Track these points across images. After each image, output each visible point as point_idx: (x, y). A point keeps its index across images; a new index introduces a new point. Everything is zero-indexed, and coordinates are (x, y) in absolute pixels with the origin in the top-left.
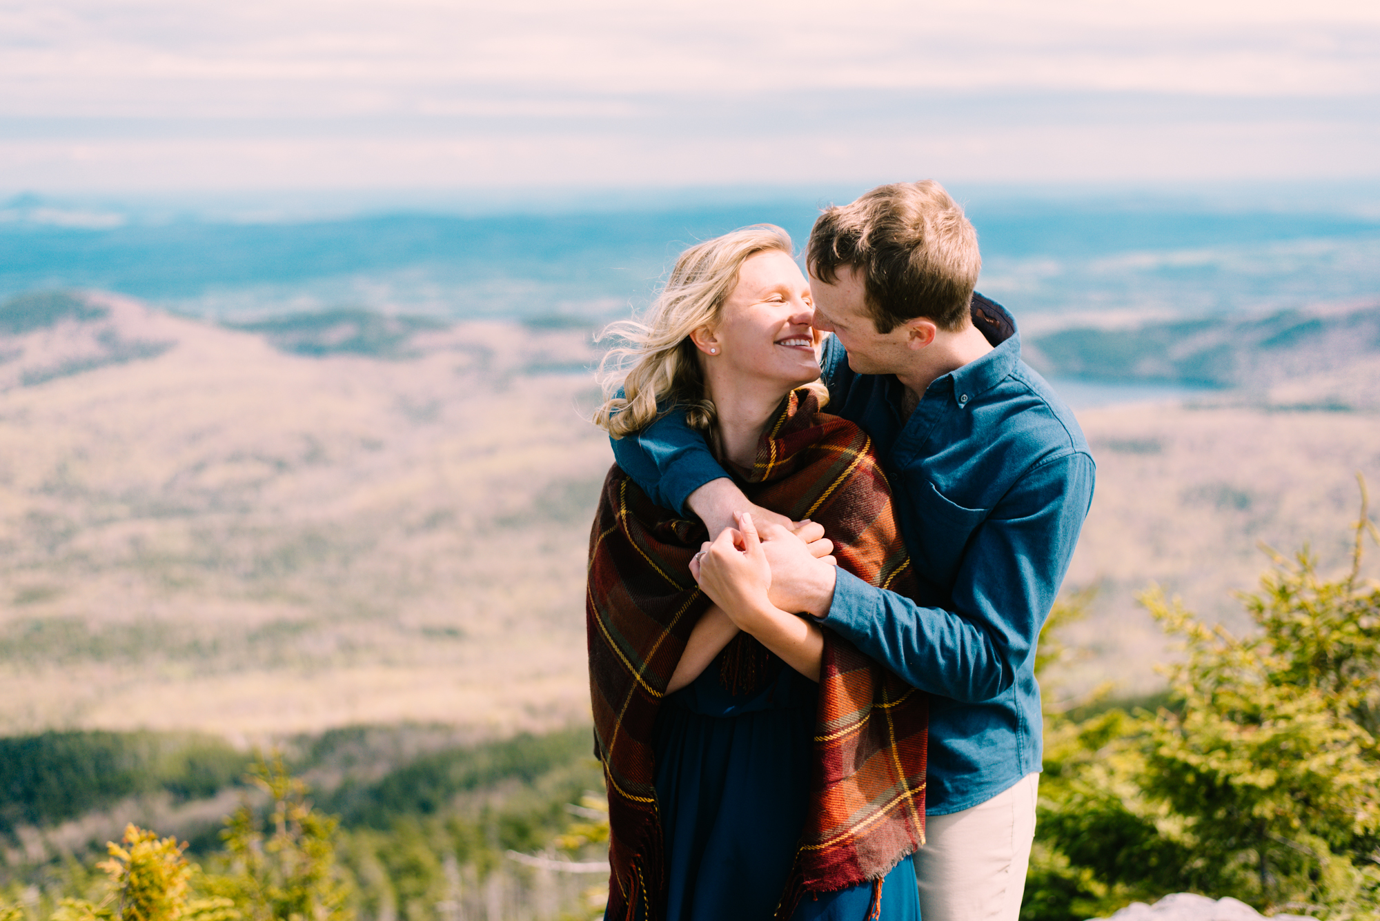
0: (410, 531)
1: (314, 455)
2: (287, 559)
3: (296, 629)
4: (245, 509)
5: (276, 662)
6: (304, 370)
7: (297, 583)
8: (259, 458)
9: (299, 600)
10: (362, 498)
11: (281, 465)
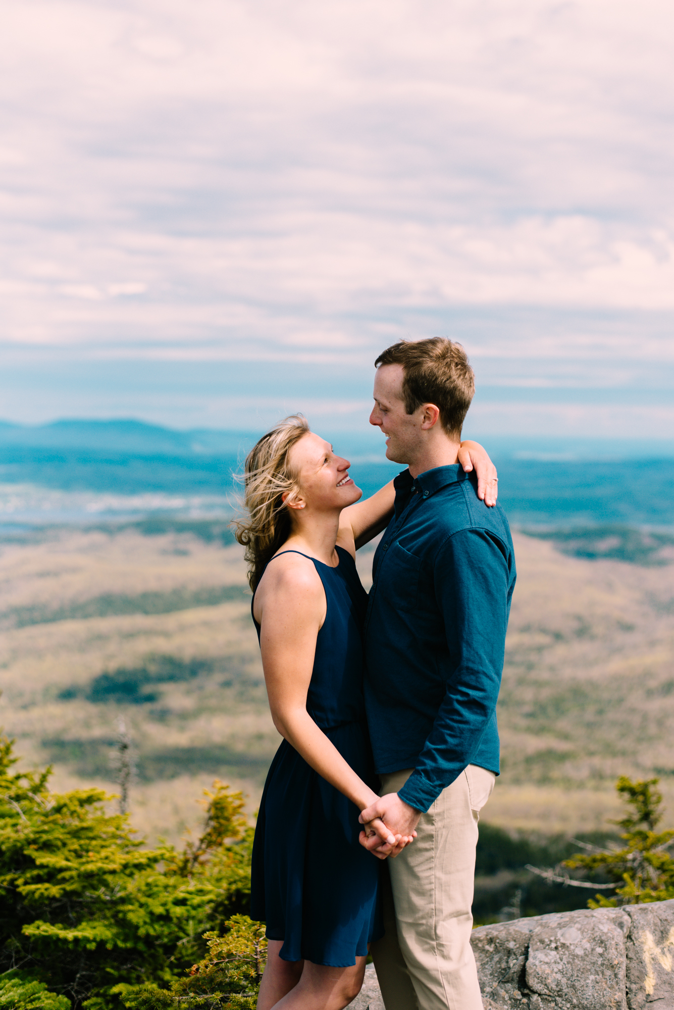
0: (650, 693)
1: (583, 632)
2: (558, 706)
3: (563, 757)
4: (530, 667)
5: (544, 781)
6: (580, 569)
7: (563, 724)
8: (543, 631)
9: (566, 737)
10: (616, 666)
11: (558, 637)
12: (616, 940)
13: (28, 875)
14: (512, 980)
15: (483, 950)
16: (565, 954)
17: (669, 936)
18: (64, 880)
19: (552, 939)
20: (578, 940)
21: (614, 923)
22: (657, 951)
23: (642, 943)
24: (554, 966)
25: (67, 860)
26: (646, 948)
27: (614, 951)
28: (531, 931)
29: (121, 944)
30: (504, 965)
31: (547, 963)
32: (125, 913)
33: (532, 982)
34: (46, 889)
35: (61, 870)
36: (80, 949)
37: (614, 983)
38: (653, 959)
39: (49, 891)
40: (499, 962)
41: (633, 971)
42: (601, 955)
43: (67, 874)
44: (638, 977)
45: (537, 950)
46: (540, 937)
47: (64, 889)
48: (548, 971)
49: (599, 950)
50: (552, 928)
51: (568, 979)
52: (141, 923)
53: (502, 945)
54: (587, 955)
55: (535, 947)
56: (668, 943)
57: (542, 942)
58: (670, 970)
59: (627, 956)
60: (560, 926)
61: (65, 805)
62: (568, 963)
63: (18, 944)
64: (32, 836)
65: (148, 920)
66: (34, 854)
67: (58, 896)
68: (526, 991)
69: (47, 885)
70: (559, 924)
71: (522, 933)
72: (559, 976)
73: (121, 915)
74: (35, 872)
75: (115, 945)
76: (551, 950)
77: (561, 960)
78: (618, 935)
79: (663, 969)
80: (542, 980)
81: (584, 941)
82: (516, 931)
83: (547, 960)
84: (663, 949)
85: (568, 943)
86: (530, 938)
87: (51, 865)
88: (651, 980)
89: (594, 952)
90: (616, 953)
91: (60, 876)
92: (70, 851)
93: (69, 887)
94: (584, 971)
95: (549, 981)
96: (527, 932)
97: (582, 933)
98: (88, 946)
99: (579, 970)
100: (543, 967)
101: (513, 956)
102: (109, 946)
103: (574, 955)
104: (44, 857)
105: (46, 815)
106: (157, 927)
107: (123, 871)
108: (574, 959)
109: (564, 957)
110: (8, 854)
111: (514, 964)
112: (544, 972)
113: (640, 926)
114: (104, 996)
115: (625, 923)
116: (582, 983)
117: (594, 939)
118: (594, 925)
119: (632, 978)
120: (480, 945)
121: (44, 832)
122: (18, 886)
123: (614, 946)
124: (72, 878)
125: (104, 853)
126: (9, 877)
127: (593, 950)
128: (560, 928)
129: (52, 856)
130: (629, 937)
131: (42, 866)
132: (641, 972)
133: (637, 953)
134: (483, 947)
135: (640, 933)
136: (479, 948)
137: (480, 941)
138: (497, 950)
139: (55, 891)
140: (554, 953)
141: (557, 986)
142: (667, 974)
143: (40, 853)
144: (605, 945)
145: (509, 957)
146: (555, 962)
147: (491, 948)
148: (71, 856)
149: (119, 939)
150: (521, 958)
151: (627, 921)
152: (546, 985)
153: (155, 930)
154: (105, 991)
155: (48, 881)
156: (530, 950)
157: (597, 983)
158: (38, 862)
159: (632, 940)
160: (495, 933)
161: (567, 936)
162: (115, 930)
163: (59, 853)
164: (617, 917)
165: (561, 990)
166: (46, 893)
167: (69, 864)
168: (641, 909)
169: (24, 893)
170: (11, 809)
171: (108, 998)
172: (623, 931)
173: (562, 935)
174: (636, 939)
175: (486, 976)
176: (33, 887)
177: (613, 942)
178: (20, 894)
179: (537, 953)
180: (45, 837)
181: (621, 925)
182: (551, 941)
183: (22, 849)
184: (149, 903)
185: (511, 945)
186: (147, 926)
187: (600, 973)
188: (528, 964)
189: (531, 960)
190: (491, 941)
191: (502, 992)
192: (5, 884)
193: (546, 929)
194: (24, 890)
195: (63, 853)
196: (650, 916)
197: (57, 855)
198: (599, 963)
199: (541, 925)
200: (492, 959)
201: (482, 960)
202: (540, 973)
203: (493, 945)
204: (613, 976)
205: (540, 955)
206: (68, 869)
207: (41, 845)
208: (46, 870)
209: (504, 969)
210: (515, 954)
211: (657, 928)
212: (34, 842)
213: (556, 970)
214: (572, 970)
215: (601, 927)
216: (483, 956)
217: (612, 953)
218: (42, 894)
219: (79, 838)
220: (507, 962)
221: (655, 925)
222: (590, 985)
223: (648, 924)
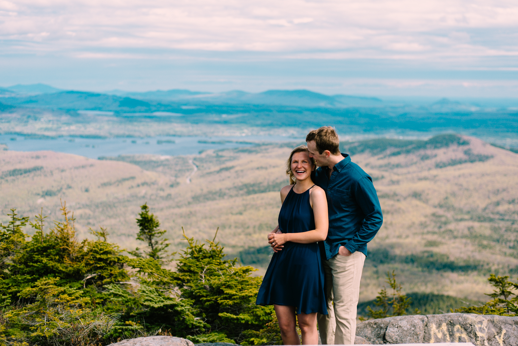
12: (419, 325)
13: (222, 297)
14: (381, 337)
15: (372, 327)
16: (400, 329)
17: (442, 326)
18: (234, 299)
19: (397, 324)
20: (406, 325)
21: (421, 320)
22: (437, 331)
23: (431, 328)
24: (396, 333)
25: (236, 292)
26: (432, 329)
27: (418, 329)
28: (390, 321)
29: (254, 322)
30: (379, 332)
31: (393, 332)
32: (256, 311)
33: (387, 338)
34: (228, 302)
35: (234, 295)
36: (239, 322)
37: (417, 340)
38: (434, 334)
39: (229, 303)
40: (378, 331)
41: (426, 337)
42: (413, 330)
43: (235, 297)
44: (428, 339)
45: (390, 327)
46: (392, 323)
47: (234, 302)
48: (393, 334)
49: (413, 329)
50: (397, 321)
51: (400, 338)
52: (262, 315)
53: (379, 325)
54: (408, 330)
55: (390, 326)
56: (441, 328)
57: (393, 325)
58: (440, 338)
59: (425, 332)
60: (400, 320)
61: (237, 272)
62: (401, 332)
63: (218, 322)
64: (223, 282)
65: (264, 314)
66: (224, 289)
67: (231, 304)
68: (385, 341)
69: (228, 300)
70: (400, 319)
71: (386, 322)
72: (397, 337)
73: (254, 312)
74: (225, 296)
75: (252, 323)
76: (396, 328)
77: (399, 331)
78: (421, 324)
79: (438, 337)
80: (391, 338)
81: (408, 325)
82: (384, 321)
83: (393, 331)
84: (439, 330)
85: (402, 326)
86: (389, 323)
87: (230, 293)
88: (433, 341)
89: (411, 329)
90: (419, 330)
91: (233, 297)
92: (238, 289)
93: (236, 301)
94: (406, 335)
95: (393, 338)
96: (389, 321)
97: (408, 322)
98: (242, 322)
99: (404, 335)
100: (392, 333)
101: (382, 329)
102: (250, 323)
103: (403, 330)
104: (228, 290)
105: (230, 276)
106: (267, 317)
107: (255, 296)
108: (403, 331)
109: (400, 330)
110: (215, 289)
111: (382, 332)
112: (392, 335)
113: (431, 322)
114: (248, 341)
115: (425, 320)
116: (405, 339)
117: (412, 325)
118: (413, 320)
119: (426, 339)
120: (371, 325)
121: (229, 281)
122: (218, 300)
123: (418, 328)
124: (237, 298)
125: (250, 290)
126: (215, 297)
127: (410, 328)
128: (400, 321)
129: (231, 290)
130: (426, 325)
131: (226, 294)
132: (429, 338)
133: (428, 331)
134: (373, 326)
135: (431, 324)
136: (371, 326)
137: (372, 324)
138: (377, 327)
139: (231, 302)
140: (396, 329)
141: (396, 340)
142: (439, 339)
143: (226, 289)
144: (415, 327)
145: (381, 329)
146: (396, 332)
147: (375, 326)
148: (238, 291)
149: (253, 320)
150: (385, 330)
151: (426, 320)
152: (392, 339)
153: (266, 318)
154: (249, 340)
155: (229, 299)
156: (388, 327)
157: (411, 340)
158: (225, 292)
159: (427, 326)
160: (377, 321)
161: (402, 323)
162: (252, 318)
163: (234, 289)
164: (422, 318)
165: (397, 341)
166: (227, 303)
167: (237, 293)
168: (432, 316)
169: (220, 303)
170: (219, 273)
171: (249, 342)
172: (423, 323)
173: (400, 323)
174: (429, 326)
175: (372, 336)
176: (223, 301)
177: (418, 326)
178: (218, 303)
179: (390, 328)
180: (228, 283)
181: (423, 321)
182: (396, 325)
183: (220, 287)
184: (265, 309)
185: (382, 325)
186: (263, 317)
187: (412, 336)
188: (387, 332)
189: (388, 330)
190: (375, 324)
191: (377, 341)
192: (214, 299)
193: (395, 321)
194: (220, 302)
195: (235, 290)
196: (435, 319)
197: (233, 290)
198: (412, 333)
199: (394, 319)
200: (375, 330)
201: (372, 330)
202: (390, 335)
203: (376, 325)
204: (417, 338)
205: (391, 329)
206: (236, 295)
207: (226, 286)
208: (228, 295)
209: (379, 334)
210: (383, 329)
211: (438, 323)
212: (224, 285)
213: (396, 334)
214: (402, 335)
215: (415, 321)
216: (372, 329)
217: (418, 330)
218: (226, 303)
219: (242, 284)
220: (380, 331)
221: (437, 322)
222: (408, 340)
223: (434, 321)
